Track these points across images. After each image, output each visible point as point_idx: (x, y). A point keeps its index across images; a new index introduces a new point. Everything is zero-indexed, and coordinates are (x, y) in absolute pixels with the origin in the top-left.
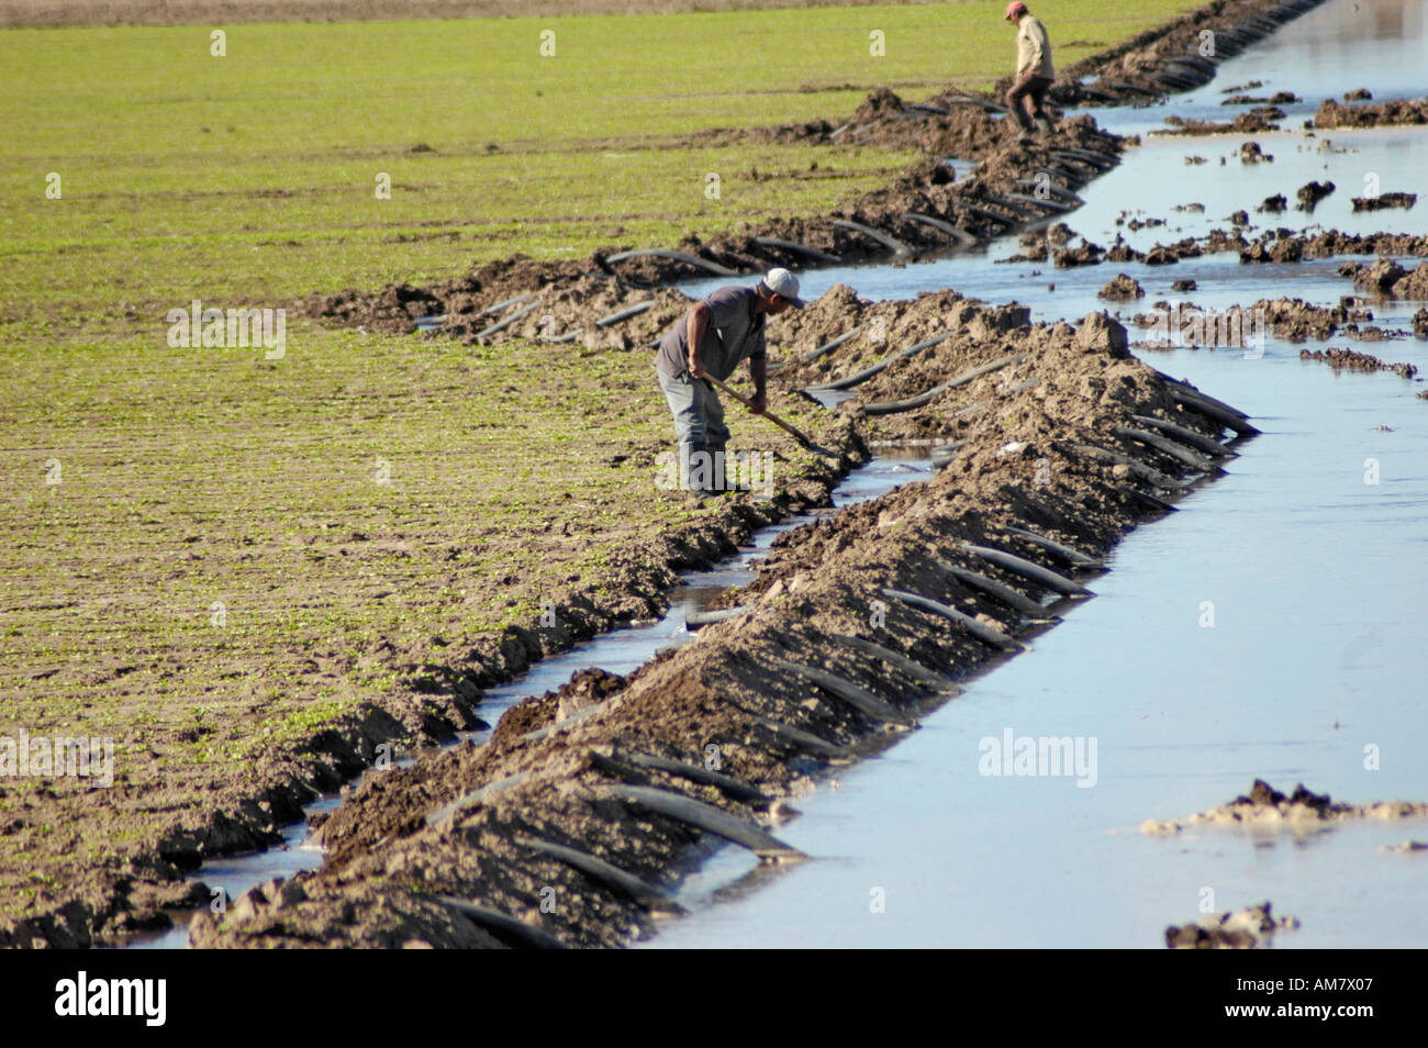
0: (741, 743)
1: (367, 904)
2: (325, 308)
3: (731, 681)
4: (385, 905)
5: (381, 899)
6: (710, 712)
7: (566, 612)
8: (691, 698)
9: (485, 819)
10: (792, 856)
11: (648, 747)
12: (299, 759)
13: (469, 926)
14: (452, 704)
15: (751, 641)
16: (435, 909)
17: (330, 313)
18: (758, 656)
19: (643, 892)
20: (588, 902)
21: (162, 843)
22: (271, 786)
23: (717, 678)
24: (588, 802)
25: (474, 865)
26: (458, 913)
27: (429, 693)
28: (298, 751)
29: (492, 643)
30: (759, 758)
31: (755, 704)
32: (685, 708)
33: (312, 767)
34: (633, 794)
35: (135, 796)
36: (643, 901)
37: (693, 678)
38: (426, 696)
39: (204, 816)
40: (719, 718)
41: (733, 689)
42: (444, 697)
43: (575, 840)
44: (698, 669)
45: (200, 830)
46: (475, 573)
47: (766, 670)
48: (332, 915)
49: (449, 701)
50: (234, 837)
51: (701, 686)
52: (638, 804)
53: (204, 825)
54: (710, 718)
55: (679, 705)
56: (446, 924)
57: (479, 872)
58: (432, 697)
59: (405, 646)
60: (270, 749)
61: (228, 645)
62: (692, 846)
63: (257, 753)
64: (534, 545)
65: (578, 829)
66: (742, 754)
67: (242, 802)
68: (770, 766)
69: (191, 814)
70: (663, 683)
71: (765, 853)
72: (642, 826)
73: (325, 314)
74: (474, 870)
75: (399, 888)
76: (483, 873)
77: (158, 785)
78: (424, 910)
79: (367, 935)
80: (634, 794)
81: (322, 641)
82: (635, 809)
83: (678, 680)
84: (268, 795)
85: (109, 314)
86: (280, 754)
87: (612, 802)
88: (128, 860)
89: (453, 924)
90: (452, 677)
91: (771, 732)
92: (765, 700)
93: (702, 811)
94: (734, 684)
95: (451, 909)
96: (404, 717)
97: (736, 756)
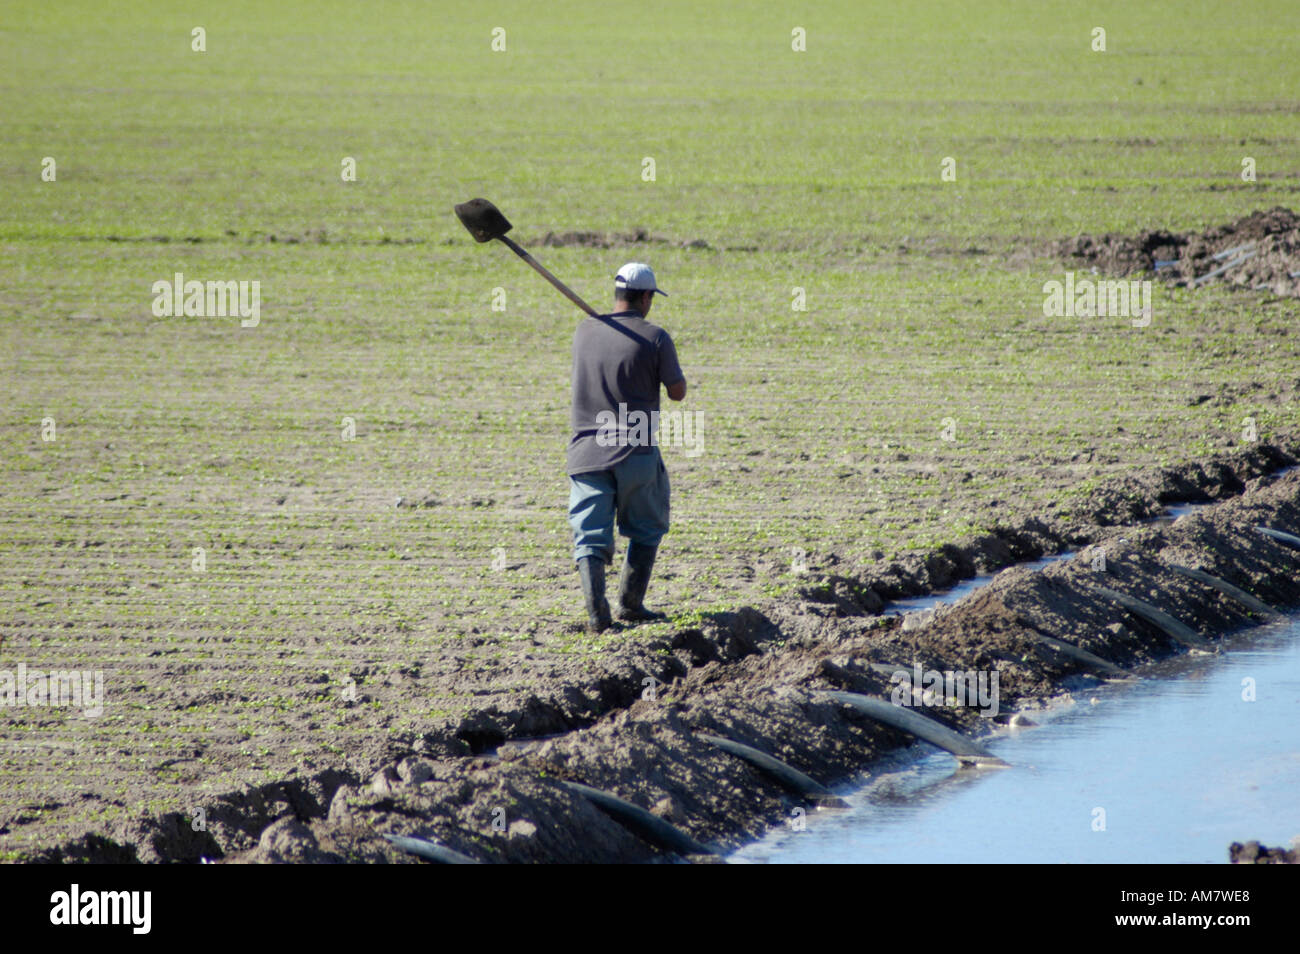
0: (1016, 661)
1: (486, 786)
2: (1075, 249)
3: (1036, 603)
4: (504, 788)
5: (502, 782)
6: (998, 631)
7: (1015, 535)
8: (981, 616)
9: (665, 716)
10: (991, 763)
11: (910, 659)
12: (653, 654)
13: (591, 808)
14: (834, 613)
15: (1078, 569)
16: (558, 793)
17: (1079, 254)
18: (1074, 582)
19: (810, 789)
20: (750, 795)
21: (465, 722)
22: (606, 676)
23: (1022, 600)
24: (800, 705)
25: (626, 756)
26: (582, 797)
27: (816, 601)
28: (654, 646)
29: (919, 559)
30: (1028, 674)
31: (1054, 625)
32: (975, 626)
33: (664, 662)
34: (849, 700)
35: (484, 679)
36: (811, 797)
37: (997, 599)
38: (812, 604)
39: (519, 701)
40: (1004, 636)
41: (1035, 611)
42: (829, 606)
43: (765, 738)
44: (1005, 592)
45: (514, 712)
46: (972, 495)
47: (1079, 594)
48: (449, 794)
49: (832, 609)
50: (546, 720)
51: (1003, 607)
52: (852, 709)
53: (518, 709)
54: (994, 635)
55: (970, 623)
56: (565, 807)
57: (630, 762)
58: (818, 605)
59: (849, 558)
60: (627, 644)
61: (693, 549)
62: (903, 749)
63: (615, 647)
64: (1048, 473)
65: (770, 728)
66: (1013, 670)
67: (566, 690)
68: (1036, 682)
69: (509, 699)
70: (972, 603)
71: (966, 758)
72: (853, 729)
73: (1075, 254)
74: (626, 760)
75: (527, 773)
76: (634, 764)
77: (506, 670)
78: (546, 794)
79: (477, 813)
80: (851, 699)
81: (776, 550)
82: (850, 714)
83: (985, 600)
84: (600, 685)
85: (884, 248)
86: (636, 649)
87: (828, 706)
88: (421, 736)
89: (572, 808)
90: (856, 588)
91: (1054, 651)
92: (1065, 623)
93: (911, 718)
94: (1037, 607)
95: (574, 794)
96: (781, 622)
97: (1007, 671)
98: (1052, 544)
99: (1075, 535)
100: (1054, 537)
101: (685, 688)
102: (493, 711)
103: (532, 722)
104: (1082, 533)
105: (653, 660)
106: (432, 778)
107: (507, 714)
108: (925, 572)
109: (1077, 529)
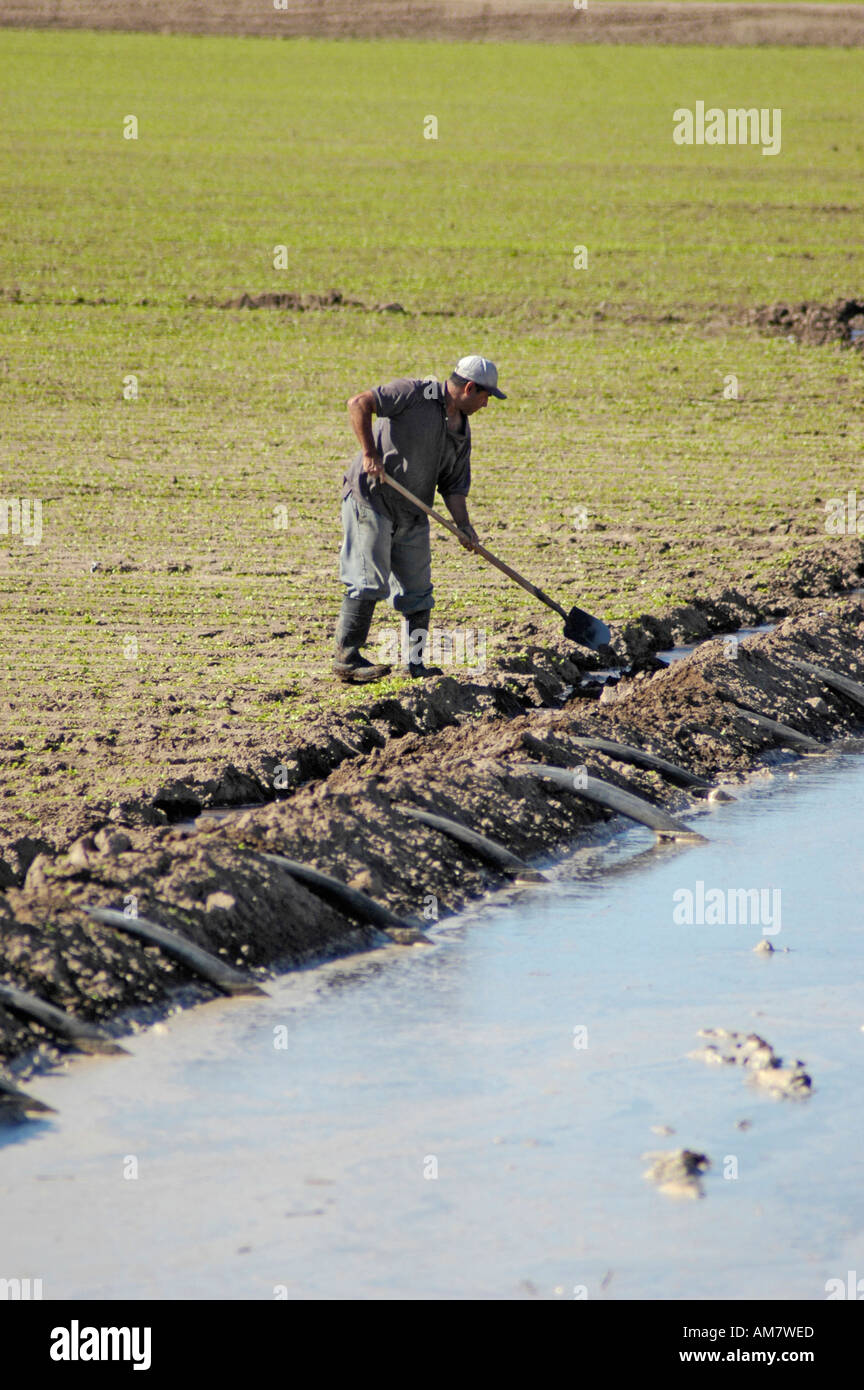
0: (716, 735)
1: (185, 858)
2: (771, 317)
3: (735, 676)
4: (202, 860)
5: (200, 853)
6: (697, 704)
7: (712, 606)
8: (681, 690)
9: (364, 788)
10: (690, 837)
11: (610, 732)
12: (350, 724)
13: (290, 882)
14: (532, 683)
15: (777, 642)
16: (256, 865)
17: (776, 322)
18: (774, 656)
19: (509, 862)
20: (449, 868)
21: (162, 791)
22: (304, 746)
23: (722, 673)
24: (499, 778)
25: (325, 828)
26: (281, 870)
27: (513, 672)
28: (352, 716)
29: (616, 630)
30: (727, 748)
31: (753, 699)
32: (674, 699)
33: (361, 732)
34: (549, 773)
35: (180, 748)
36: (509, 871)
37: (697, 672)
38: (510, 675)
39: (216, 770)
40: (703, 710)
41: (734, 685)
42: (526, 677)
43: (465, 812)
44: (704, 665)
45: (210, 782)
46: (669, 566)
47: (779, 668)
48: (147, 865)
49: (530, 680)
50: (243, 790)
51: (702, 680)
52: (553, 783)
53: (215, 778)
54: (693, 709)
55: (669, 696)
56: (264, 880)
57: (329, 834)
58: (516, 676)
59: (547, 628)
60: (325, 714)
61: (390, 618)
62: (602, 823)
63: (313, 717)
64: (746, 544)
65: (470, 801)
66: (712, 744)
67: (263, 760)
68: (735, 757)
69: (206, 767)
70: (671, 675)
71: (665, 833)
72: (552, 802)
73: (772, 323)
74: (325, 832)
75: (226, 845)
76: (333, 836)
77: (203, 739)
78: (245, 866)
79: (175, 885)
80: (550, 773)
81: (473, 620)
82: (549, 788)
83: (684, 673)
84: (298, 755)
85: (579, 313)
86: (333, 718)
87: (527, 780)
88: (118, 804)
89: (271, 881)
90: (554, 659)
91: (753, 725)
92: (765, 696)
93: (611, 792)
94: (737, 680)
95: (273, 866)
97: (706, 745)
98: (750, 616)
99: (772, 607)
100: (752, 608)
101: (383, 759)
102: (190, 780)
103: (229, 792)
104: (779, 605)
105: (351, 730)
106: (129, 848)
107: (204, 784)
108: (623, 643)
109: (775, 601)
